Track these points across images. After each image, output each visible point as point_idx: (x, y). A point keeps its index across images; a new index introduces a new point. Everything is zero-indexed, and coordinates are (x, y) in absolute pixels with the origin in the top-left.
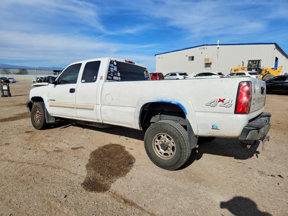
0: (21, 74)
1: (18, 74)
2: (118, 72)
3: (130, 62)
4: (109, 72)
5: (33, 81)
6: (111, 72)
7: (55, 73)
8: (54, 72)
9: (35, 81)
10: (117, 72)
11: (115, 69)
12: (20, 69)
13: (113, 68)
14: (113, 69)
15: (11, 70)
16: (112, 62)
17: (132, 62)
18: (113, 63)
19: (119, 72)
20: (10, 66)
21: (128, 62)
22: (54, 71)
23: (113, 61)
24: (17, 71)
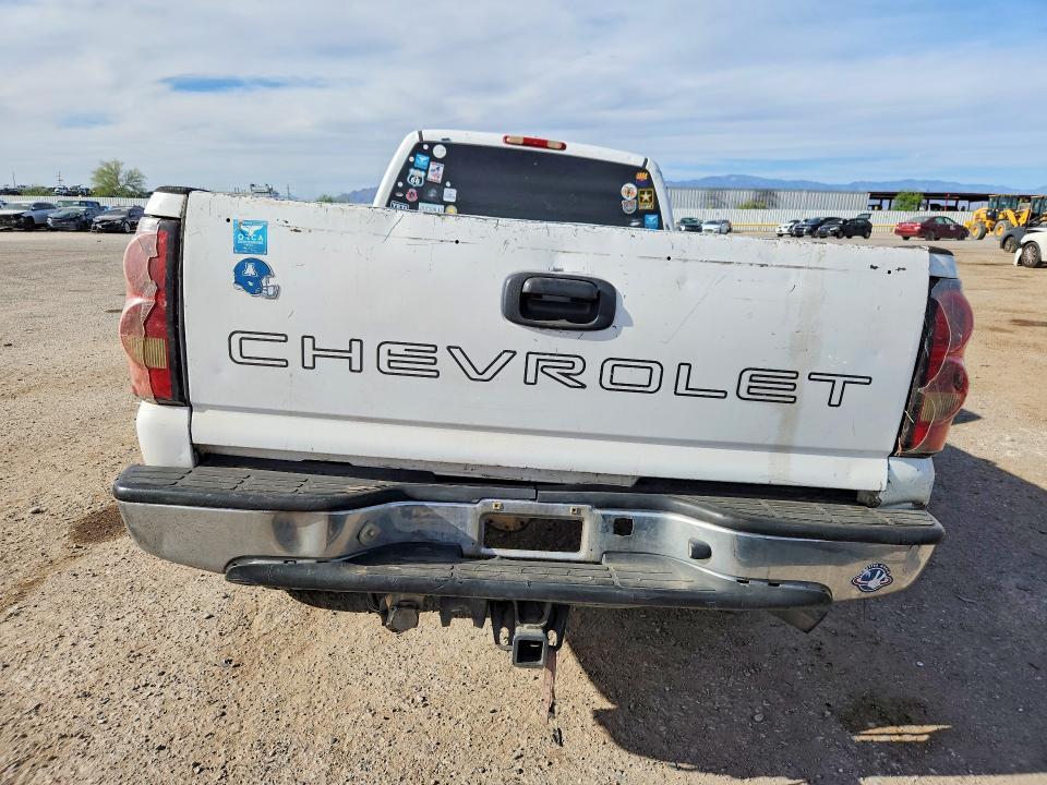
0: (755, 207)
1: (747, 207)
2: (448, 184)
3: (527, 142)
4: (400, 184)
5: (777, 230)
6: (407, 186)
7: (878, 202)
8: (871, 198)
9: (785, 231)
10: (440, 187)
11: (436, 173)
12: (756, 190)
13: (421, 170)
14: (423, 174)
15: (730, 196)
16: (426, 147)
17: (543, 144)
18: (429, 153)
19: (451, 187)
20: (764, 180)
21: (521, 142)
22: (874, 196)
23: (432, 145)
24: (747, 196)
